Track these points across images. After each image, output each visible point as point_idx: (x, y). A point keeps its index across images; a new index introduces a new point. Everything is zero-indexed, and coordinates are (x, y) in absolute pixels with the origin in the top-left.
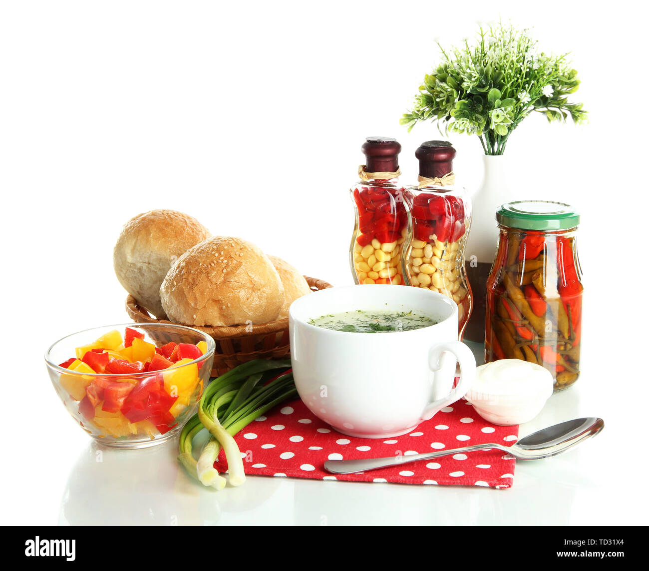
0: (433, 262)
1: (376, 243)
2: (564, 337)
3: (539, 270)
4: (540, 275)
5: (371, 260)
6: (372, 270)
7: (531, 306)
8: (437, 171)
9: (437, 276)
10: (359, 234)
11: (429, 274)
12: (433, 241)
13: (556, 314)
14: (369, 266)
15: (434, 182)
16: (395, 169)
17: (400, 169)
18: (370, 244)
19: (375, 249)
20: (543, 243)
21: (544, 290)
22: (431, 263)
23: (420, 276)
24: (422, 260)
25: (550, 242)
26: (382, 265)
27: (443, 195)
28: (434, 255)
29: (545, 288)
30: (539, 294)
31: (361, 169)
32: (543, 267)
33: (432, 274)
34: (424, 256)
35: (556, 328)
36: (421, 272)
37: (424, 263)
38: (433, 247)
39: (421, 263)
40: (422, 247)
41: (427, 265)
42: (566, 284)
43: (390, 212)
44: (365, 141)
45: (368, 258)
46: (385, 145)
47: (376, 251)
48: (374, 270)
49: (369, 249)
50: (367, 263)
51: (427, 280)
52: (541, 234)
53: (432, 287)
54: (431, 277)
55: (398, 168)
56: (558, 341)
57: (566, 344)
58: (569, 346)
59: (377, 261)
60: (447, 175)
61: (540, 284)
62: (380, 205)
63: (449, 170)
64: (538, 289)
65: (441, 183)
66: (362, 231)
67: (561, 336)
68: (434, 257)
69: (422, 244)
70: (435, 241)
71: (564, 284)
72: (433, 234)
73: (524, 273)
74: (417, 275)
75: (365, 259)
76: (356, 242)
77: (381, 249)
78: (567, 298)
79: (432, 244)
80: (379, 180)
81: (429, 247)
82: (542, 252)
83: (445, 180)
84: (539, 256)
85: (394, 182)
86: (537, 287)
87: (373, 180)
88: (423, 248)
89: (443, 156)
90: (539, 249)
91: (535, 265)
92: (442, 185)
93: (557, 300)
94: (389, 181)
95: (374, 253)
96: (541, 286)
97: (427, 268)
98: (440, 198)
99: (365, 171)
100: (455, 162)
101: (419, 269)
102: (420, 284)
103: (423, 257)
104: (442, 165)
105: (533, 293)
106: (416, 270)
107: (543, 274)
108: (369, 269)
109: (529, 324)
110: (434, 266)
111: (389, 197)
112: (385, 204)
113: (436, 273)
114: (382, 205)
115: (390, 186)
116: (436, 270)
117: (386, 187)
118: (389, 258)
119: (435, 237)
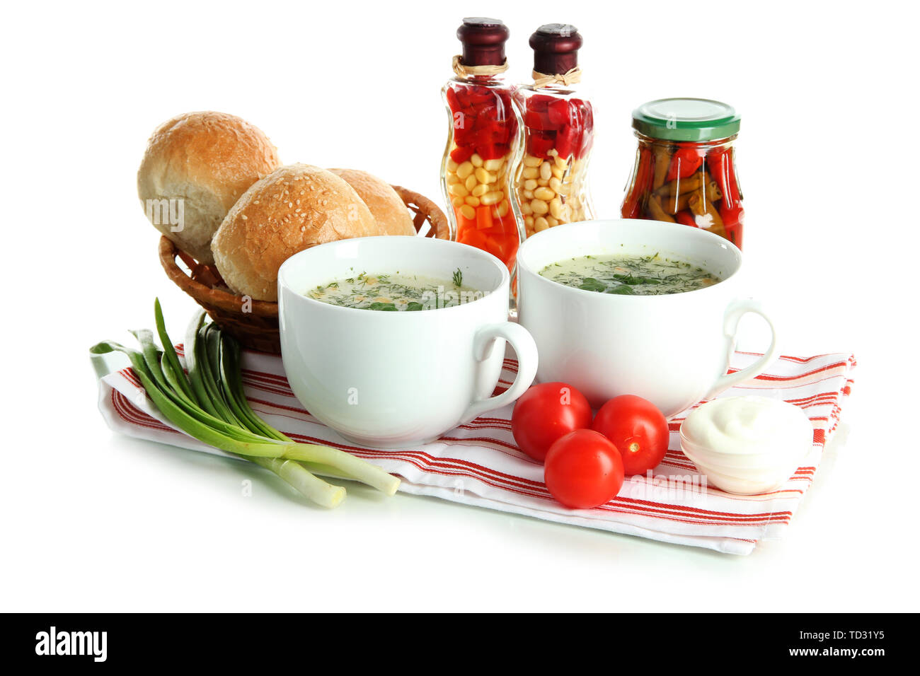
0: (551, 185)
1: (476, 160)
5: (470, 182)
6: (470, 194)
8: (558, 65)
10: (454, 147)
11: (545, 201)
12: (552, 158)
14: (466, 189)
15: (555, 81)
16: (501, 61)
17: (509, 62)
18: (469, 160)
19: (475, 168)
22: (548, 186)
24: (537, 182)
26: (485, 188)
28: (553, 175)
31: (457, 61)
32: (702, 188)
33: (551, 200)
34: (540, 177)
37: (539, 186)
38: (551, 165)
40: (538, 166)
41: (544, 188)
43: (496, 118)
44: (462, 24)
45: (466, 179)
47: (477, 170)
48: (473, 193)
49: (467, 167)
50: (464, 185)
53: (549, 217)
55: (505, 60)
59: (478, 183)
63: (573, 64)
65: (564, 81)
66: (457, 144)
69: (536, 162)
70: (555, 158)
72: (552, 149)
73: (679, 197)
74: (529, 201)
75: (462, 181)
76: (449, 157)
79: (551, 161)
81: (547, 167)
82: (700, 169)
85: (501, 79)
87: (473, 76)
88: (539, 168)
94: (494, 78)
95: (473, 173)
97: (543, 191)
99: (462, 64)
101: (533, 194)
102: (534, 213)
103: (538, 178)
106: (529, 195)
108: (467, 193)
110: (553, 190)
111: (495, 99)
112: (490, 108)
113: (555, 199)
114: (486, 110)
115: (496, 84)
116: (556, 196)
117: (491, 85)
118: (494, 179)
119: (554, 153)
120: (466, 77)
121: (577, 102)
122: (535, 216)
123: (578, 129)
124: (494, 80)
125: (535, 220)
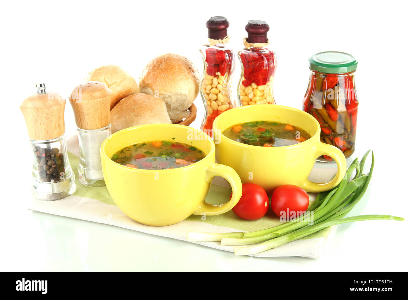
2: (347, 132)
7: (330, 116)
9: (220, 95)
13: (344, 120)
20: (337, 80)
21: (337, 107)
23: (211, 95)
25: (341, 80)
27: (223, 50)
30: (334, 108)
35: (343, 127)
36: (211, 93)
39: (211, 88)
42: (350, 103)
46: (261, 27)
51: (215, 97)
52: (335, 76)
54: (217, 95)
57: (349, 135)
58: (350, 136)
60: (226, 37)
61: (335, 103)
62: (257, 63)
67: (346, 131)
68: (219, 85)
71: (349, 103)
77: (257, 89)
78: (350, 111)
80: (257, 48)
83: (225, 40)
86: (333, 105)
89: (223, 27)
90: (335, 84)
92: (223, 44)
93: (344, 112)
96: (335, 105)
98: (222, 51)
100: (229, 29)
104: (222, 32)
105: (331, 109)
109: (329, 126)
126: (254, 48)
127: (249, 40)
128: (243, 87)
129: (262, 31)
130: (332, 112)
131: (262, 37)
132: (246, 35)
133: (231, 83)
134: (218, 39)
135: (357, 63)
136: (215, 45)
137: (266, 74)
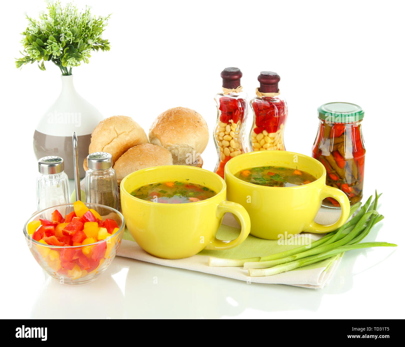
0: (231, 135)
1: (265, 132)
2: (355, 179)
3: (341, 144)
4: (342, 146)
5: (262, 142)
7: (337, 163)
8: (233, 85)
9: (233, 142)
10: (255, 126)
11: (228, 141)
12: (231, 123)
13: (351, 167)
14: (260, 145)
15: (232, 91)
16: (277, 91)
18: (262, 133)
19: (264, 136)
20: (344, 129)
21: (344, 155)
22: (229, 135)
23: (223, 142)
24: (224, 133)
25: (348, 128)
26: (268, 144)
27: (237, 98)
28: (231, 130)
29: (345, 154)
30: (341, 156)
31: (257, 90)
32: (344, 142)
33: (230, 140)
34: (226, 131)
35: (350, 174)
36: (224, 140)
37: (225, 135)
38: (230, 126)
41: (227, 136)
42: (356, 150)
43: (274, 116)
44: (259, 74)
45: (260, 141)
46: (272, 78)
47: (265, 137)
48: (263, 147)
49: (260, 136)
50: (260, 144)
51: (227, 144)
52: (343, 124)
53: (230, 148)
54: (229, 142)
56: (352, 181)
58: (357, 183)
59: (266, 143)
60: (239, 87)
61: (342, 150)
62: (268, 111)
63: (239, 84)
64: (341, 154)
66: (257, 125)
67: (353, 178)
68: (232, 132)
69: (224, 124)
71: (355, 151)
72: (231, 119)
73: (334, 145)
75: (259, 142)
76: (253, 131)
77: (268, 136)
78: (357, 158)
79: (230, 124)
80: (268, 97)
81: (228, 127)
82: (343, 133)
83: (238, 90)
84: (341, 135)
85: (276, 99)
86: (340, 152)
88: (225, 127)
89: (236, 77)
90: (342, 132)
91: (339, 140)
92: (237, 93)
93: (351, 160)
94: (273, 98)
95: (263, 138)
96: (342, 153)
98: (235, 100)
99: (260, 92)
100: (242, 80)
101: (223, 138)
102: (223, 146)
104: (235, 82)
105: (338, 156)
106: (221, 138)
107: (344, 146)
108: (261, 147)
109: (336, 172)
110: (231, 137)
111: (273, 107)
112: (272, 111)
113: (232, 140)
114: (270, 111)
115: (274, 101)
116: (232, 138)
117: (272, 101)
118: (273, 141)
119: (231, 121)
120: (261, 97)
121: (241, 100)
122: (224, 147)
123: (242, 111)
124: (274, 99)
125: (224, 149)
126: (265, 97)
127: (260, 90)
128: (255, 134)
129: (274, 81)
130: (339, 159)
131: (273, 87)
132: (258, 85)
133: (244, 130)
134: (232, 88)
135: (364, 113)
136: (229, 94)
137: (276, 122)
